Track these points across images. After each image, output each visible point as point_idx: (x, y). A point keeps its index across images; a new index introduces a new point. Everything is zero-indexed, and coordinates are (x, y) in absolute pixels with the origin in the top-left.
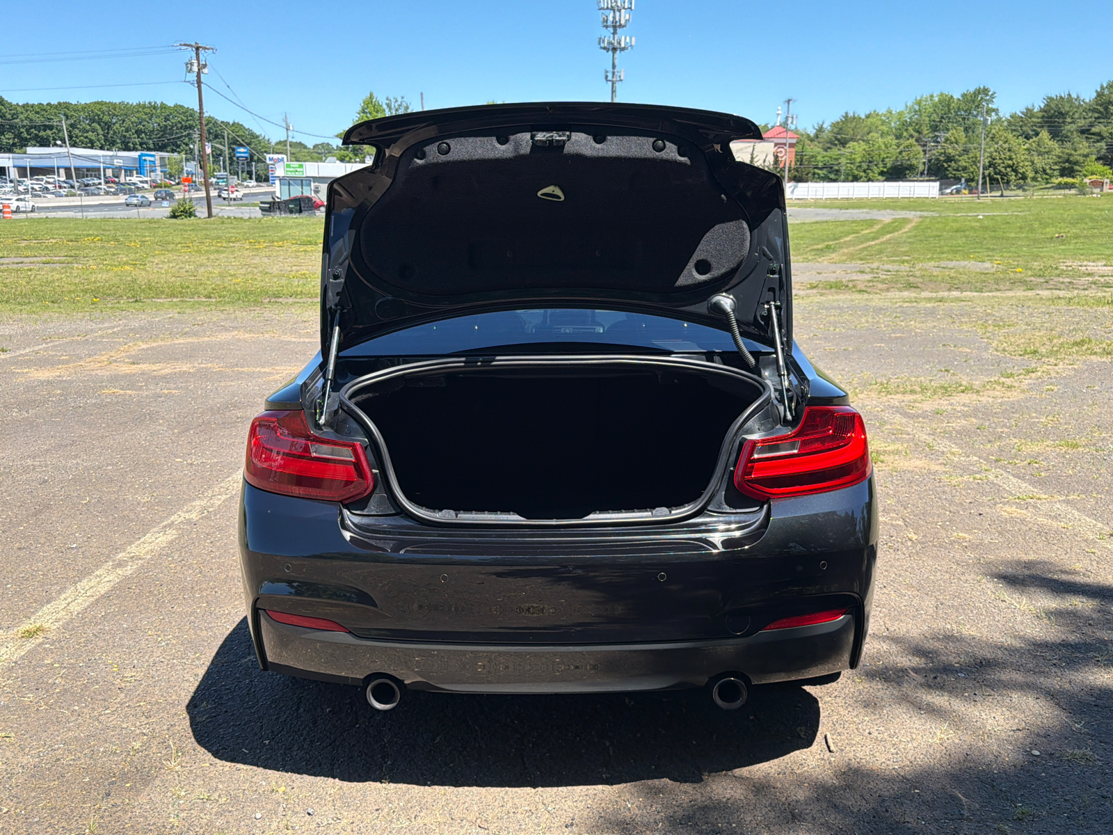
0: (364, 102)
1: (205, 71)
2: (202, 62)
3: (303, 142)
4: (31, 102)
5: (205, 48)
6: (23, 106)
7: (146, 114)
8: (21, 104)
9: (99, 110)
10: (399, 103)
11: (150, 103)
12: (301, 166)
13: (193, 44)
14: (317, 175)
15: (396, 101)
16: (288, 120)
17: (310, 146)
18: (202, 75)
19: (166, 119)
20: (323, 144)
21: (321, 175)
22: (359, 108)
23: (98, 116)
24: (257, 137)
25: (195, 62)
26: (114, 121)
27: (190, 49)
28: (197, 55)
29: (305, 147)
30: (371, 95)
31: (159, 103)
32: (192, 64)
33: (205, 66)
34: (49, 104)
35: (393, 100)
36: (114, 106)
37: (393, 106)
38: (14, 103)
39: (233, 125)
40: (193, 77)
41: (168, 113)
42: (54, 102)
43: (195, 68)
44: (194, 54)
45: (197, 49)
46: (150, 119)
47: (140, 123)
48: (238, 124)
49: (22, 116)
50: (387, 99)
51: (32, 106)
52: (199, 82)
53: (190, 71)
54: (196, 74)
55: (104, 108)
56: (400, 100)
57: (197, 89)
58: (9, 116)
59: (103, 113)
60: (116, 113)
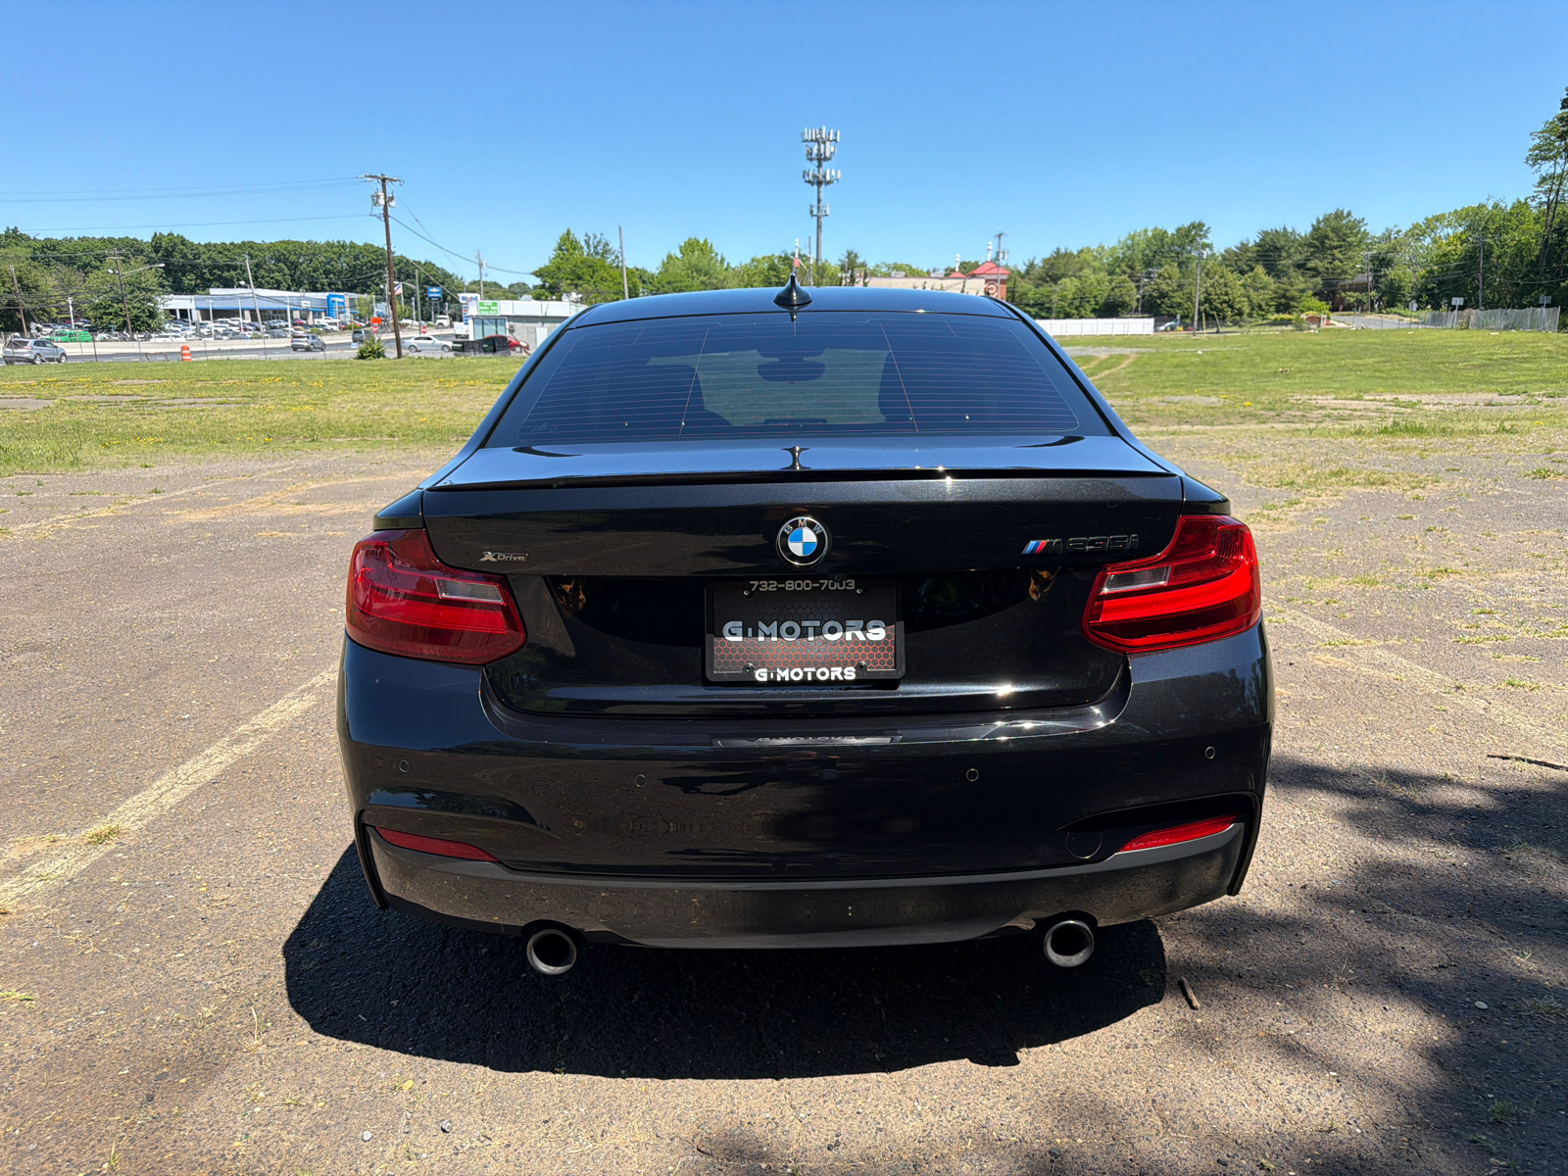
0: (561, 239)
1: (393, 203)
2: (389, 195)
3: (498, 282)
4: (213, 242)
5: (392, 180)
6: (205, 246)
7: (334, 253)
8: (202, 243)
9: (285, 249)
10: (598, 240)
11: (339, 242)
12: (495, 305)
13: (379, 175)
14: (511, 314)
15: (595, 237)
16: (481, 257)
17: (506, 286)
18: (389, 208)
19: (356, 258)
20: (518, 284)
21: (516, 314)
22: (555, 245)
23: (284, 255)
24: (451, 276)
25: (381, 194)
26: (301, 260)
27: (375, 180)
28: (384, 186)
29: (500, 287)
30: (568, 233)
31: (348, 243)
32: (378, 197)
33: (392, 199)
34: (232, 244)
35: (592, 236)
36: (300, 245)
37: (591, 243)
38: (196, 242)
39: (425, 264)
40: (379, 210)
41: (357, 252)
42: (238, 241)
43: (382, 201)
44: (380, 186)
45: (384, 180)
46: (339, 259)
47: (328, 263)
48: (430, 263)
49: (204, 256)
50: (586, 235)
51: (215, 245)
52: (386, 216)
53: (376, 203)
54: (382, 207)
55: (290, 248)
56: (599, 236)
57: (384, 223)
58: (190, 257)
59: (289, 252)
60: (303, 253)
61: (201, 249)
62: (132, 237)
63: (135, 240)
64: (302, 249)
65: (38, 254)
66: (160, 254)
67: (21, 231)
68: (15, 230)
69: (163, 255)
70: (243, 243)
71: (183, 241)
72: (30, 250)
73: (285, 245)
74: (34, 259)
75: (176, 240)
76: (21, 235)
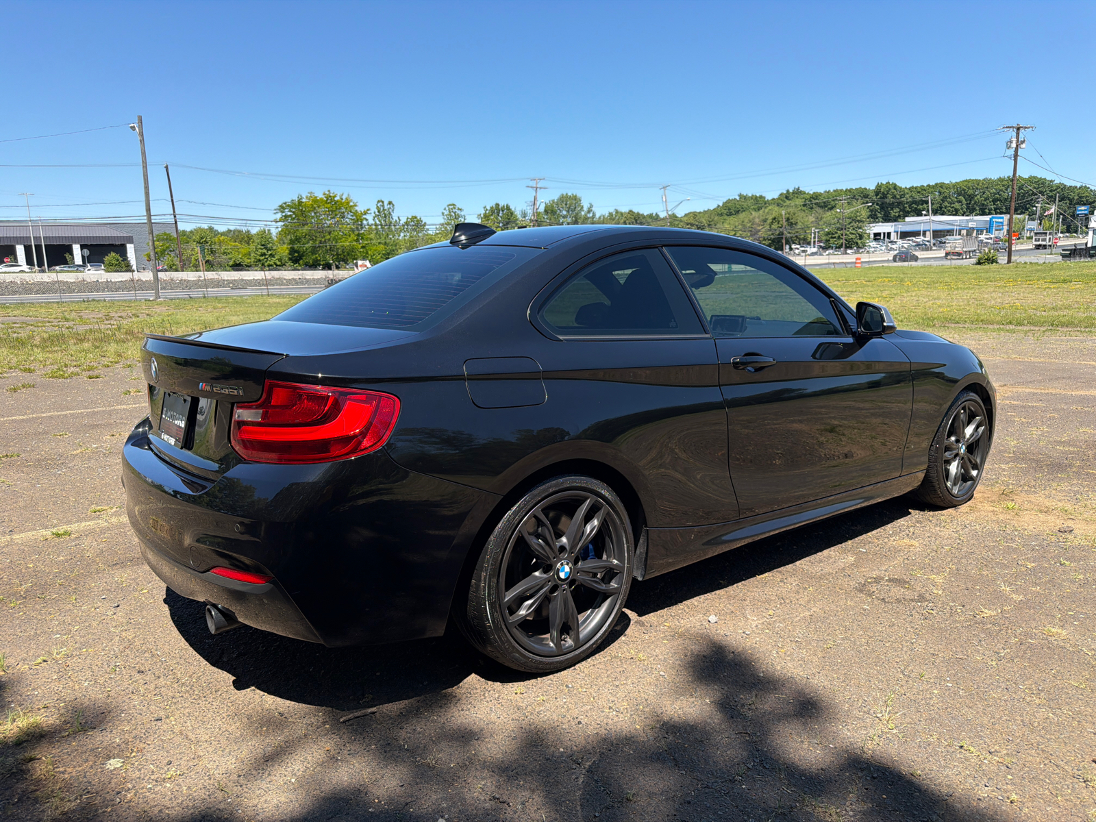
1: (1023, 146)
2: (1021, 139)
4: (915, 186)
5: (1026, 128)
6: (910, 189)
8: (908, 187)
9: (966, 186)
13: (1015, 125)
18: (1019, 150)
19: (1021, 188)
23: (964, 190)
25: (1015, 140)
26: (977, 193)
27: (1011, 130)
28: (1018, 134)
32: (1011, 142)
33: (1023, 142)
34: (929, 186)
36: (978, 181)
38: (903, 187)
40: (1012, 152)
42: (932, 183)
43: (1014, 145)
44: (1014, 134)
45: (1018, 129)
46: (1007, 189)
47: (998, 193)
49: (907, 196)
51: (916, 188)
52: (1016, 156)
53: (1009, 147)
54: (1014, 149)
55: (970, 184)
57: (1013, 162)
58: (898, 197)
59: (969, 188)
60: (979, 187)
61: (906, 191)
62: (863, 187)
63: (865, 189)
64: (978, 185)
65: (807, 202)
66: (878, 197)
67: (801, 189)
68: (798, 189)
69: (881, 198)
70: (936, 184)
71: (895, 187)
72: (804, 200)
73: (966, 183)
74: (804, 205)
75: (891, 187)
76: (801, 192)
